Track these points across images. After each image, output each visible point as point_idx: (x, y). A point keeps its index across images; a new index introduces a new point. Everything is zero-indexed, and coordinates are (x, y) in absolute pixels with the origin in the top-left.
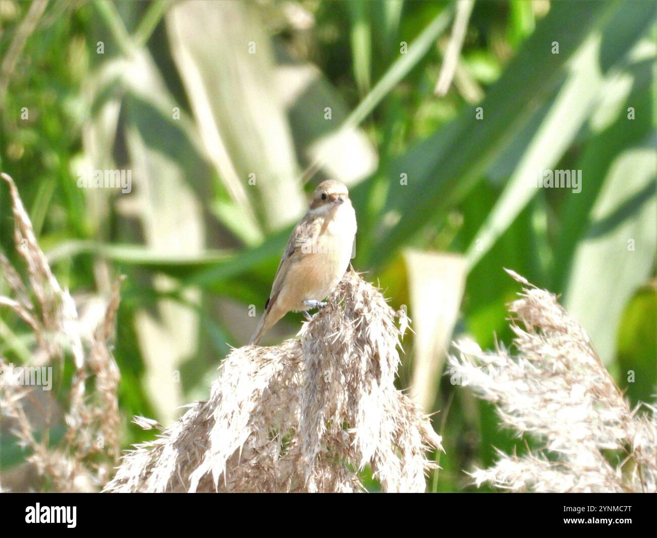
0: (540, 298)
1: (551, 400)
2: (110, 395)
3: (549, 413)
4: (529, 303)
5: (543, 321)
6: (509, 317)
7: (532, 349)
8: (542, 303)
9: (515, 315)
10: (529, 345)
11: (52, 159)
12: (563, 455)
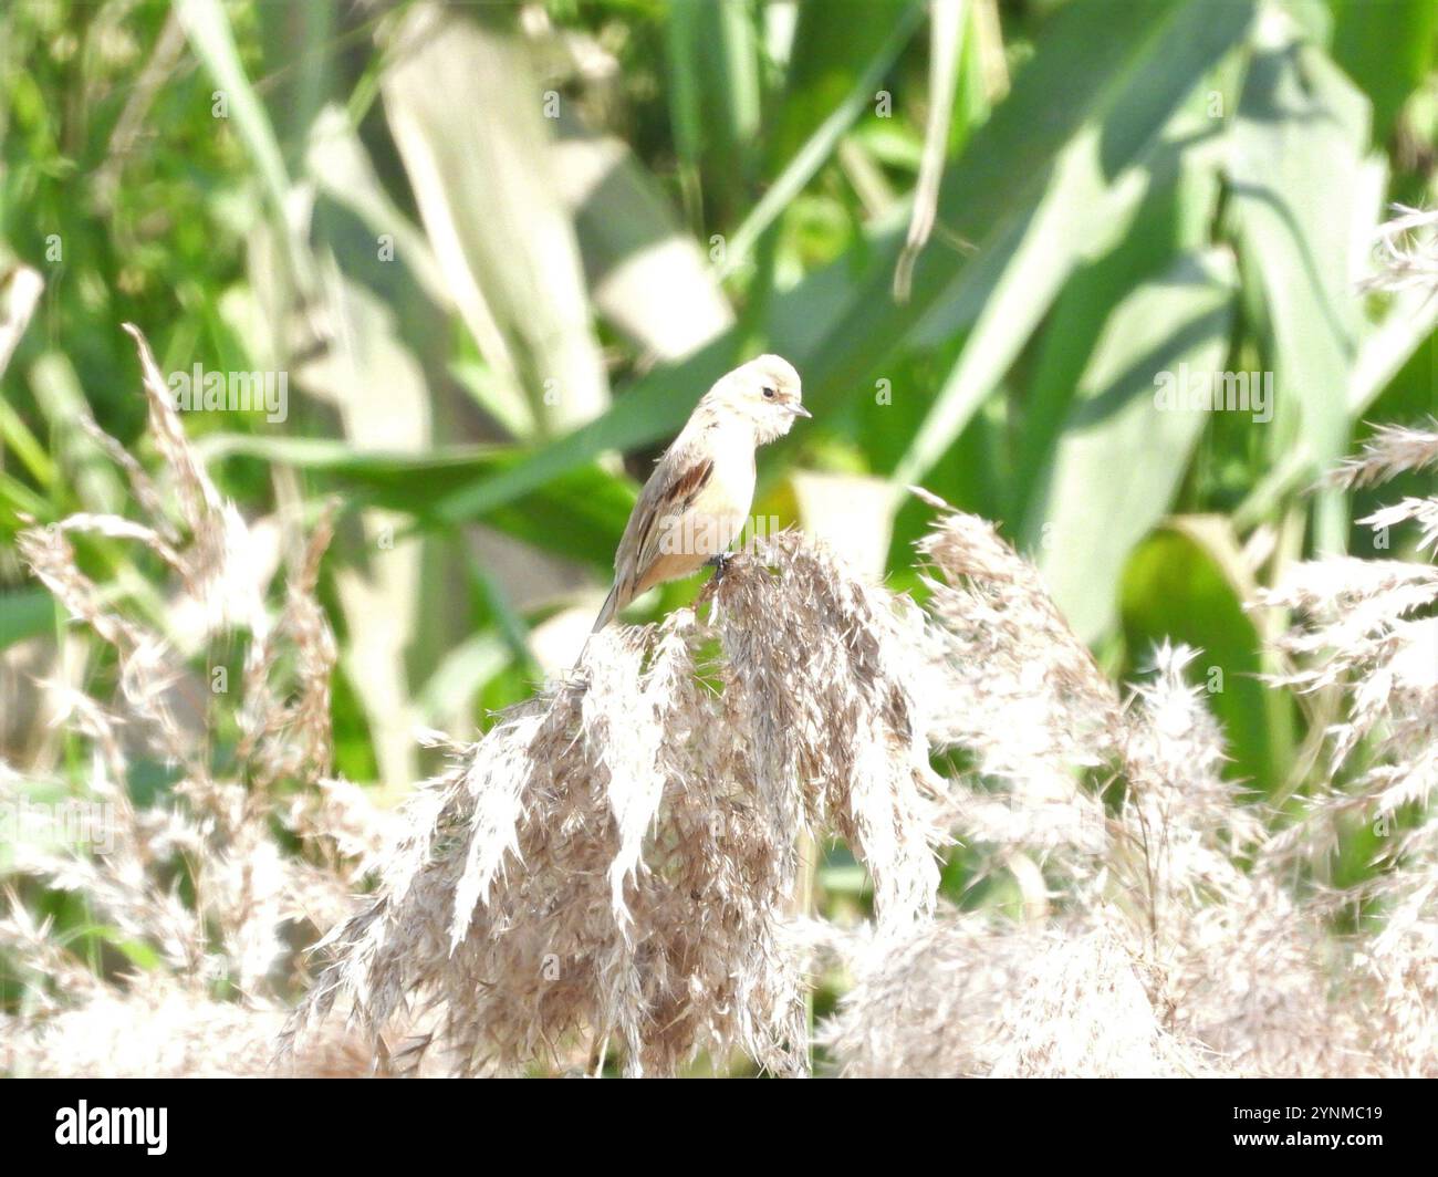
0: (967, 529)
1: (989, 693)
2: (318, 685)
3: (986, 712)
4: (948, 539)
5: (973, 565)
6: (918, 563)
7: (957, 613)
8: (969, 537)
9: (926, 558)
10: (953, 606)
11: (190, 293)
12: (1007, 780)
